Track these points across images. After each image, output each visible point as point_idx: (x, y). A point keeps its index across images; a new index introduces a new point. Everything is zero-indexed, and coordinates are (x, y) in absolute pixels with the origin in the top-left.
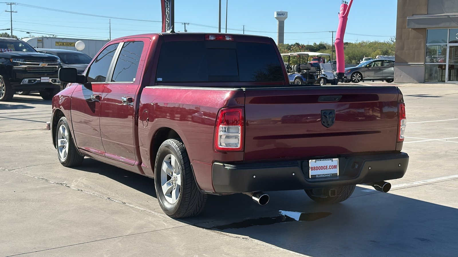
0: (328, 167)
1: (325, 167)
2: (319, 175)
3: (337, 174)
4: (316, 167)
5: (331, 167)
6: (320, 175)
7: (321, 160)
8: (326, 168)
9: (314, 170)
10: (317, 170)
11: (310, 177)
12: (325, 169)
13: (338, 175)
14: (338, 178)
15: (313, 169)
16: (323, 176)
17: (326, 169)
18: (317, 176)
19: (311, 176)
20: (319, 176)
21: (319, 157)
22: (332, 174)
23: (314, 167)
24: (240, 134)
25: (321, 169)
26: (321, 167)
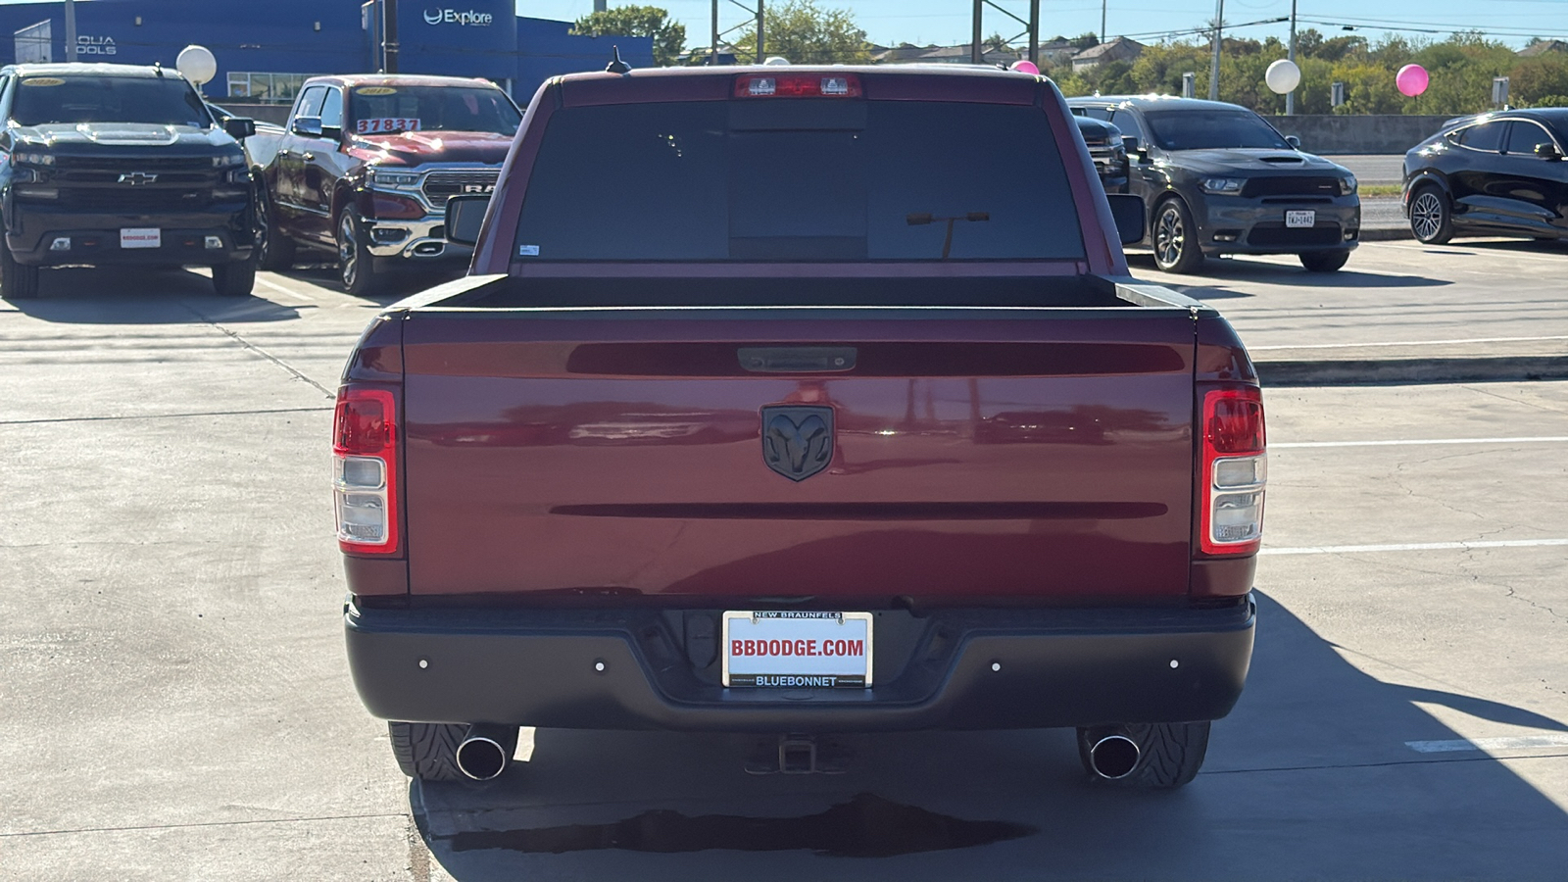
0: (819, 647)
1: (803, 643)
2: (769, 676)
3: (863, 678)
4: (759, 642)
5: (833, 648)
6: (775, 676)
7: (783, 613)
8: (809, 648)
9: (747, 653)
10: (759, 654)
11: (726, 681)
12: (803, 653)
13: (869, 680)
14: (869, 695)
15: (743, 647)
16: (792, 681)
17: (809, 654)
18: (759, 681)
19: (732, 676)
20: (769, 681)
21: (780, 600)
22: (839, 677)
23: (747, 642)
24: (386, 488)
25: (784, 653)
26: (784, 642)
